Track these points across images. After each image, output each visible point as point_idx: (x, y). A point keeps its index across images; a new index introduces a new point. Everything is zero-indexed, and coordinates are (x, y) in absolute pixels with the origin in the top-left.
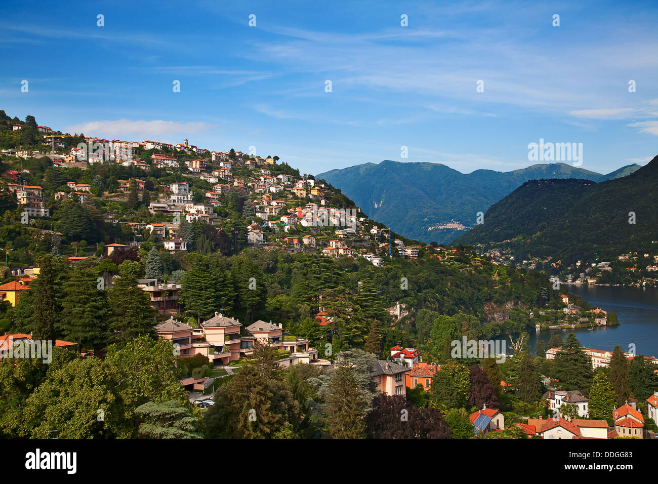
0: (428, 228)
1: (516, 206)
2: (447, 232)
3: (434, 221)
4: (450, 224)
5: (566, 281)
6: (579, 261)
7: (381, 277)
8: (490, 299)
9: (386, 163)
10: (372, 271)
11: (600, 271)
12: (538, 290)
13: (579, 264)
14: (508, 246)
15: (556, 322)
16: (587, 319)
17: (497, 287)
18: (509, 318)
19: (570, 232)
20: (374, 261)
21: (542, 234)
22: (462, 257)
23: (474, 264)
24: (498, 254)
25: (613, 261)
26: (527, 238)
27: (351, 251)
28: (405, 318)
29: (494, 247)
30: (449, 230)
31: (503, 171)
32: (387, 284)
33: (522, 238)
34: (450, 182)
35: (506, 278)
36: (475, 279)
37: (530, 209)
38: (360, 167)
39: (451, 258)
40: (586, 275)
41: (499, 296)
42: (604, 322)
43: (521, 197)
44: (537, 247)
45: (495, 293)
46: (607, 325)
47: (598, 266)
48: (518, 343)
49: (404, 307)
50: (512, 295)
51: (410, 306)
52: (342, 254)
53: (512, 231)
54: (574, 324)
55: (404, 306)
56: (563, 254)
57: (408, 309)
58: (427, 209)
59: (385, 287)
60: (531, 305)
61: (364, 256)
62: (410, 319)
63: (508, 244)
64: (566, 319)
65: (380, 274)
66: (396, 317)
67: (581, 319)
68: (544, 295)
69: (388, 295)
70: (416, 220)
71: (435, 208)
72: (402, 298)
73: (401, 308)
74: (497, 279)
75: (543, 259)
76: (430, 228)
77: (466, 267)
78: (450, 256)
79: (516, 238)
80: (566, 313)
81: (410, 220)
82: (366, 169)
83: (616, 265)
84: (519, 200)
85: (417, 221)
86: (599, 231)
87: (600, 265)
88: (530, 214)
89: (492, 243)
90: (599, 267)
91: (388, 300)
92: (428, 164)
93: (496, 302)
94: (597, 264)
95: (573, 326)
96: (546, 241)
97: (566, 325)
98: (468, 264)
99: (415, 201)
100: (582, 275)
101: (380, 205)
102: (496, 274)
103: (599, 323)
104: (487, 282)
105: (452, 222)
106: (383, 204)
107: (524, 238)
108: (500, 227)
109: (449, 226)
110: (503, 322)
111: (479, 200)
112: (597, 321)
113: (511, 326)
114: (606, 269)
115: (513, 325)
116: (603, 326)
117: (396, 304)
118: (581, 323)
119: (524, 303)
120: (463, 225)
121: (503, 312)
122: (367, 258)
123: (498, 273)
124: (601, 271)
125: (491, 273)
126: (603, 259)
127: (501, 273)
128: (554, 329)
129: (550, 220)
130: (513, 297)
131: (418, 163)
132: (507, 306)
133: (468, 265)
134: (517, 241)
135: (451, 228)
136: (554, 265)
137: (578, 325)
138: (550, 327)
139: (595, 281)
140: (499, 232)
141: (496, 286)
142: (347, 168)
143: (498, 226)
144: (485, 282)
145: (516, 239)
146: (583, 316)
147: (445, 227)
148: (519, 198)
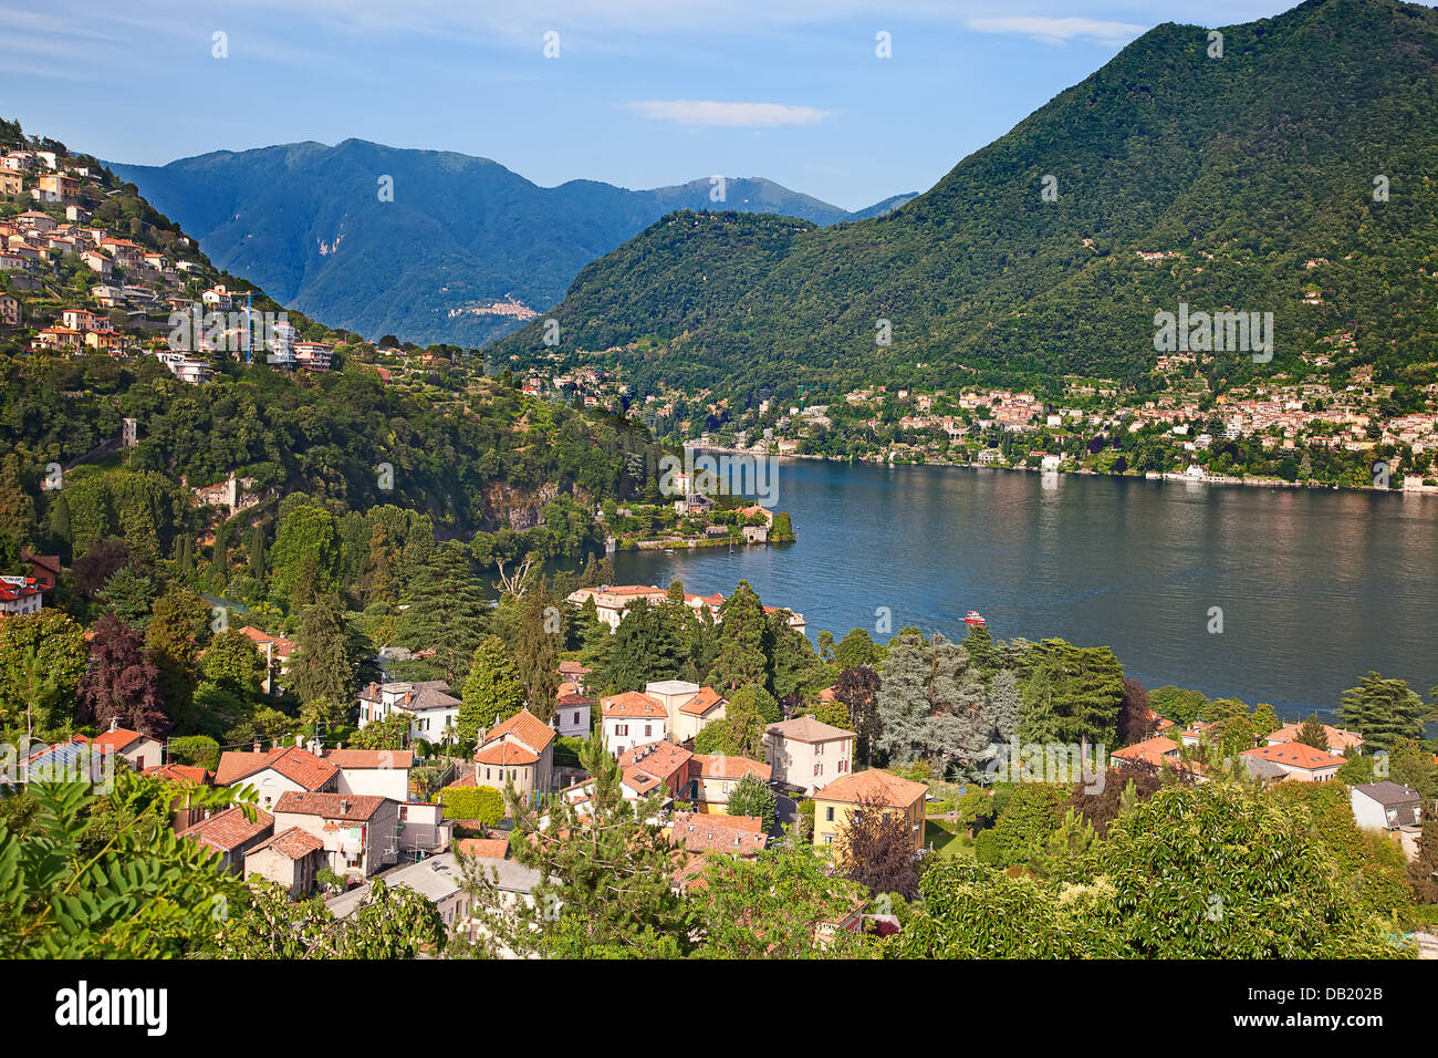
0: (447, 312)
1: (641, 268)
2: (493, 324)
3: (463, 295)
4: (501, 306)
5: (733, 446)
6: (765, 402)
7: (189, 407)
8: (502, 476)
9: (354, 145)
10: (168, 392)
11: (804, 424)
12: (620, 458)
13: (764, 407)
14: (616, 361)
15: (655, 534)
16: (723, 528)
17: (522, 449)
18: (545, 523)
19: (752, 335)
20: (186, 370)
21: (692, 338)
22: (442, 375)
23: (472, 393)
24: (593, 377)
25: (834, 405)
26: (660, 345)
27: (123, 341)
28: (247, 517)
29: (585, 362)
30: (498, 320)
31: (633, 189)
32: (206, 427)
33: (649, 343)
34: (507, 204)
35: (548, 429)
36: (467, 428)
37: (672, 278)
38: (286, 152)
39: (416, 376)
40: (775, 434)
41: (524, 469)
42: (761, 535)
43: (654, 250)
44: (681, 365)
45: (516, 463)
46: (768, 543)
47: (803, 413)
48: (517, 577)
49: (248, 485)
50: (557, 468)
51: (267, 482)
52: (95, 346)
53: (629, 327)
54: (694, 538)
55: (247, 483)
56: (733, 385)
57: (261, 491)
58: (447, 264)
59: (198, 434)
60: (602, 492)
61: (160, 355)
62: (261, 515)
63: (616, 357)
64: (679, 527)
65: (188, 401)
66: (226, 509)
67: (712, 529)
68: (633, 472)
69: (206, 456)
70: (421, 290)
71: (469, 265)
72: (244, 463)
73: (240, 490)
74: (526, 429)
75: (691, 394)
76: (453, 311)
77: (452, 399)
78: (413, 371)
79: (635, 342)
80: (680, 513)
81: (406, 289)
82: (303, 156)
83: (840, 413)
84: (648, 257)
85: (423, 294)
86: (813, 337)
87: (808, 411)
88: (670, 288)
89: (581, 353)
90: (806, 416)
91: (204, 469)
92: (457, 156)
93: (515, 485)
94: (801, 409)
95: (691, 543)
96: (701, 354)
97: (676, 540)
98: (456, 390)
99: (419, 243)
100: (767, 432)
101: (334, 249)
102: (525, 419)
103: (752, 538)
104: (498, 437)
105: (507, 301)
106: (341, 247)
107: (654, 345)
108: (602, 316)
109: (499, 309)
110: (528, 530)
111: (572, 252)
112: (747, 532)
113: (545, 539)
114: (819, 421)
115: (551, 537)
116: (758, 543)
117: (227, 479)
118: (711, 536)
119: (584, 487)
120: (533, 308)
121: (532, 508)
122: (168, 362)
123: (530, 417)
124: (807, 425)
125: (514, 414)
126: (815, 398)
127: (539, 417)
128: (649, 549)
129: (714, 307)
130: (558, 474)
131: (434, 153)
132: (542, 495)
133: (456, 395)
134: (636, 351)
135: (503, 313)
136: (713, 407)
137: (704, 540)
138: (640, 544)
139: (794, 447)
140: (600, 326)
141: (520, 447)
142: (254, 150)
143: (596, 314)
144: (492, 437)
145: (635, 346)
146: (718, 522)
147: (489, 311)
148: (650, 252)
